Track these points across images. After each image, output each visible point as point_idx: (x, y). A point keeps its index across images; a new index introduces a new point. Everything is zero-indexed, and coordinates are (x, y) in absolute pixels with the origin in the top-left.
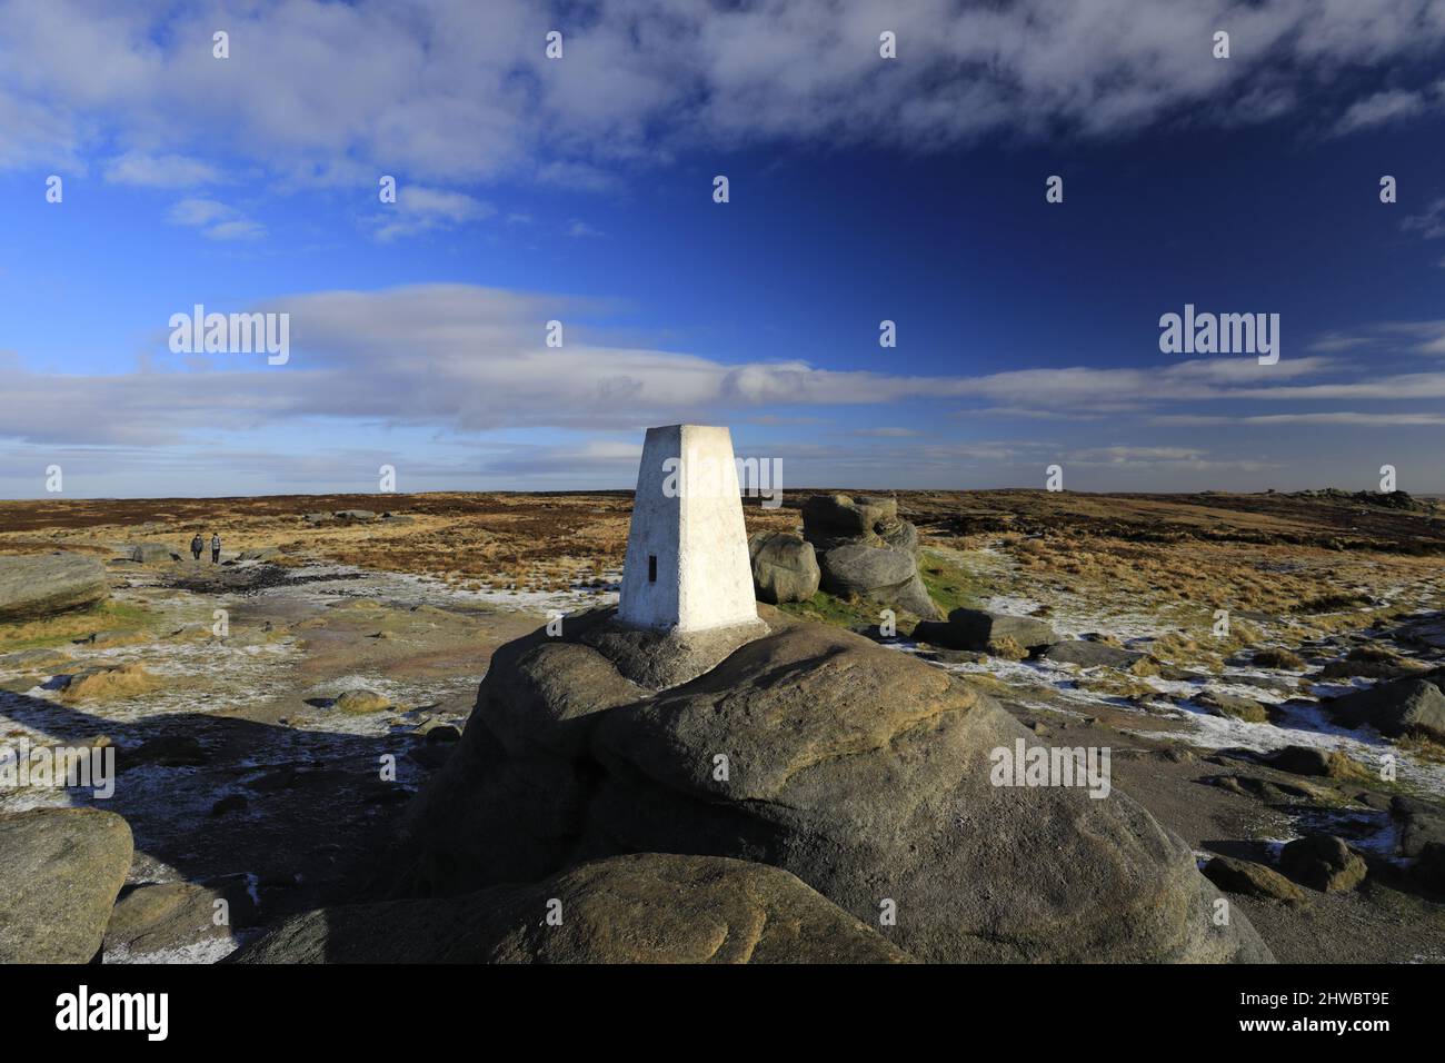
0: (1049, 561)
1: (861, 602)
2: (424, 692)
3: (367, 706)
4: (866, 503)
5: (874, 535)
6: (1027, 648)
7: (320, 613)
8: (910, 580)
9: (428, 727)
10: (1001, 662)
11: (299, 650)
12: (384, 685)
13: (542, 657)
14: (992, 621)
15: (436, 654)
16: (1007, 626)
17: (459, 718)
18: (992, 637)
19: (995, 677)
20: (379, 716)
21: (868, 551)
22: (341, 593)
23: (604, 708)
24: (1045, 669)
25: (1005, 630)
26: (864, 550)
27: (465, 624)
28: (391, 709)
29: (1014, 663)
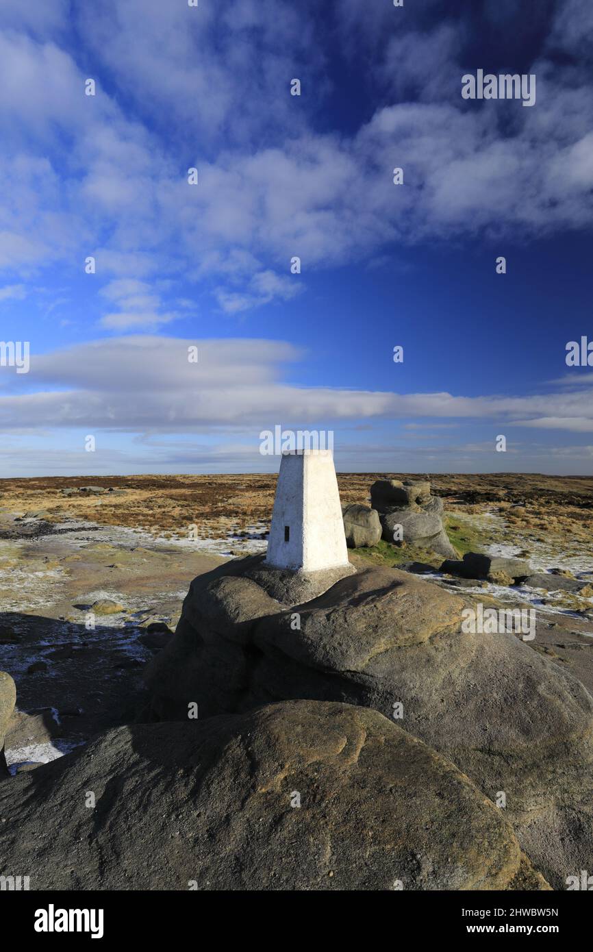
0: (528, 522)
1: (407, 547)
2: (143, 602)
3: (110, 609)
4: (411, 485)
5: (416, 505)
6: (513, 578)
7: (77, 552)
8: (439, 533)
9: (148, 623)
10: (496, 587)
11: (66, 575)
12: (118, 597)
13: (222, 585)
14: (490, 561)
15: (148, 578)
16: (501, 564)
17: (165, 618)
18: (491, 571)
19: (492, 596)
20: (118, 616)
21: (412, 516)
22: (88, 539)
23: (261, 616)
24: (524, 592)
25: (499, 566)
26: (410, 514)
27: (164, 559)
28: (124, 612)
29: (504, 588)
